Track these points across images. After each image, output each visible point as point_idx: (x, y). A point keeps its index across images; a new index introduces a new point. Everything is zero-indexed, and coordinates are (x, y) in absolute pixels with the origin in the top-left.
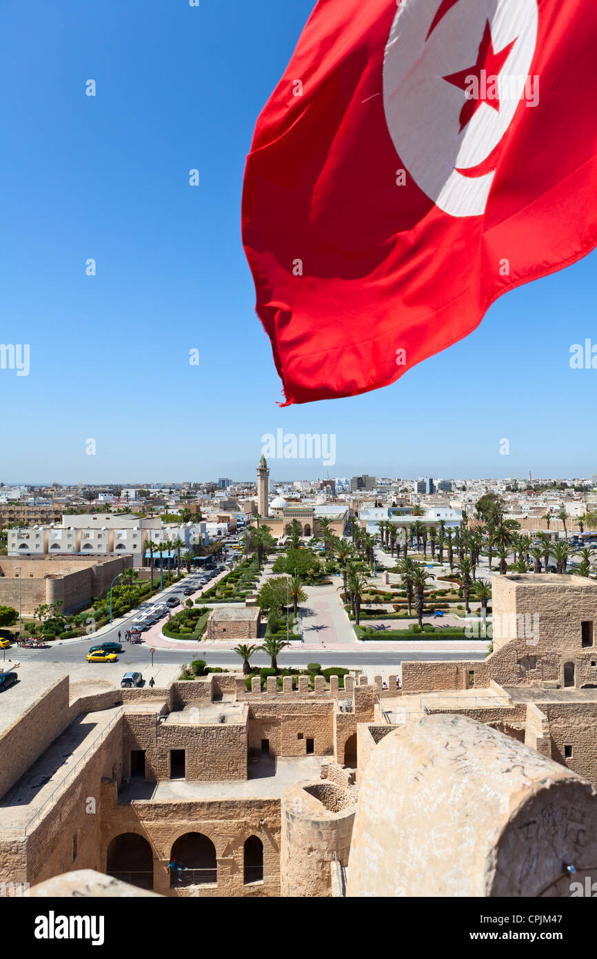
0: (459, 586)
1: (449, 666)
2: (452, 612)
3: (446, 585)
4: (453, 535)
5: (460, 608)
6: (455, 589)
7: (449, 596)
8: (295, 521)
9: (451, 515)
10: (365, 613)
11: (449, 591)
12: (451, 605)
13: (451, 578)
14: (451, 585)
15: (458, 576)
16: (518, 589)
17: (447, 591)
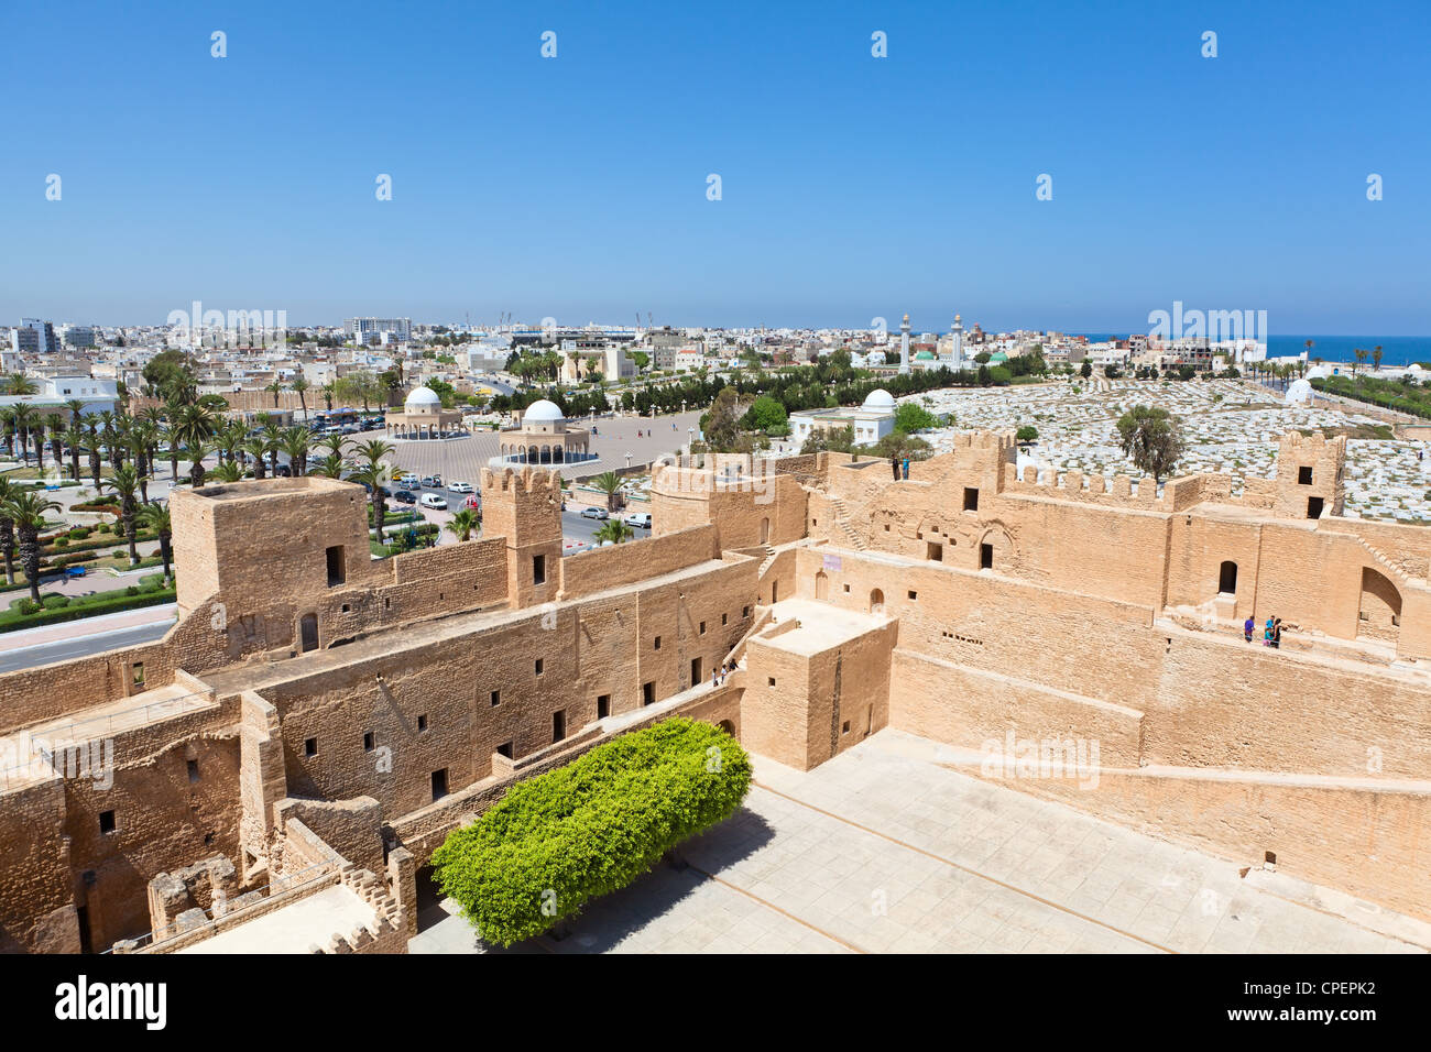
0: (116, 518)
1: (91, 664)
2: (103, 565)
3: (90, 519)
4: (100, 427)
5: (119, 555)
6: (108, 523)
7: (96, 537)
9: (94, 391)
11: (96, 528)
12: (99, 552)
13: (99, 505)
14: (99, 517)
15: (112, 499)
16: (218, 511)
17: (90, 530)
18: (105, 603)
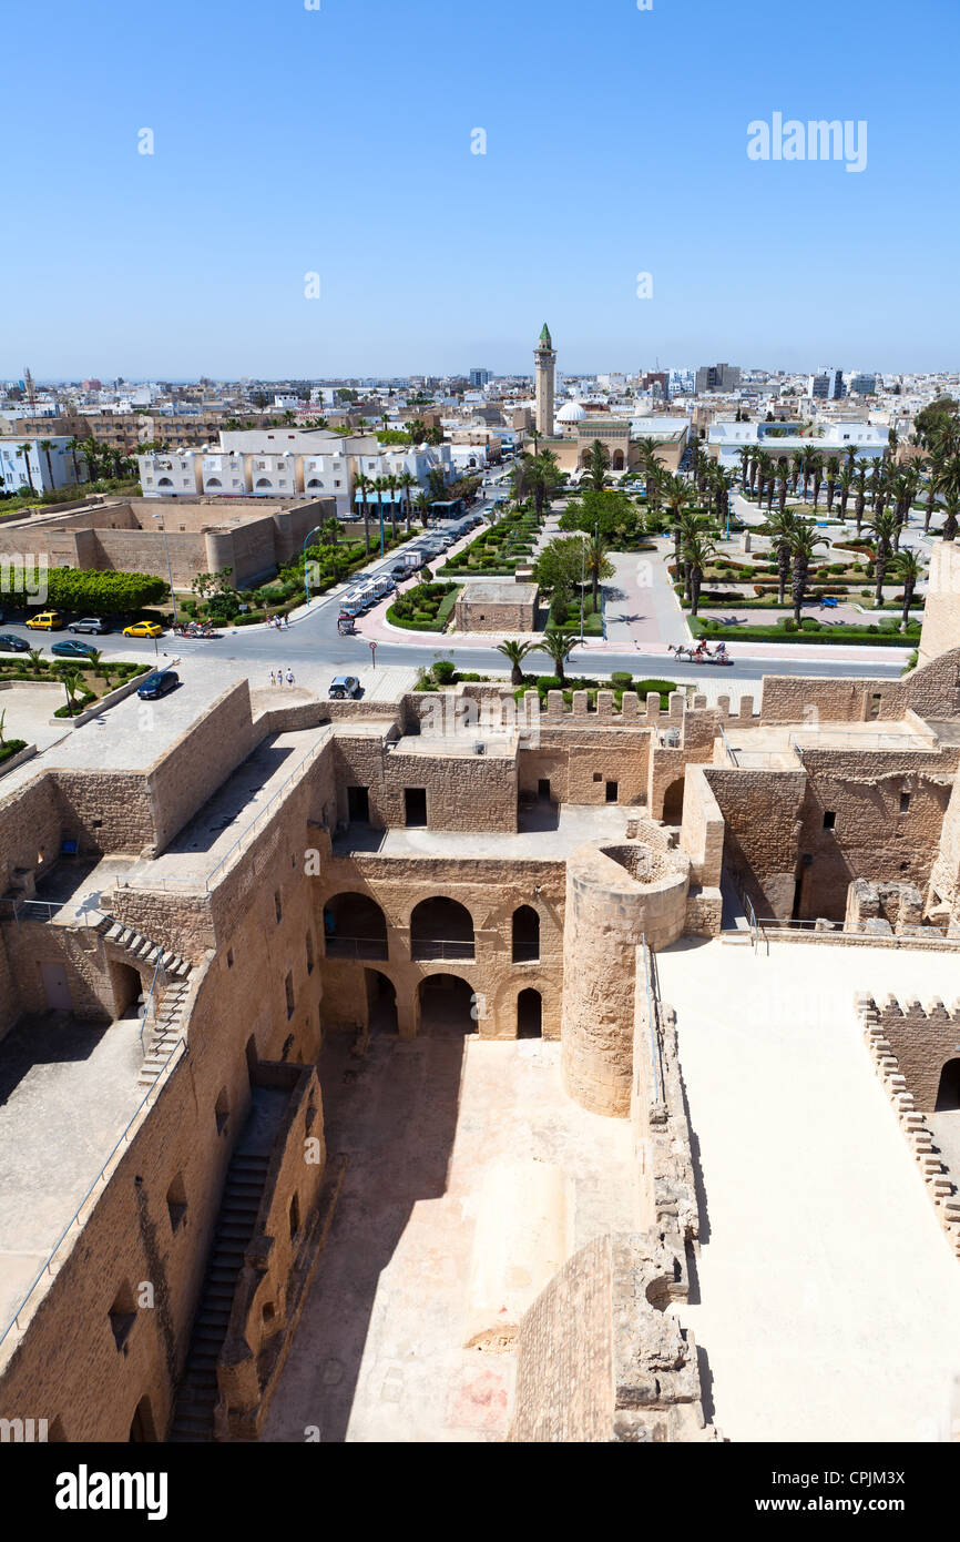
0: (869, 559)
1: (841, 685)
2: (851, 601)
3: (847, 557)
4: (869, 473)
5: (866, 594)
6: (862, 563)
7: (850, 574)
8: (598, 443)
9: (869, 437)
10: (707, 598)
11: (851, 566)
12: (851, 589)
13: (856, 545)
14: (855, 556)
15: (868, 541)
17: (846, 567)
18: (848, 635)
